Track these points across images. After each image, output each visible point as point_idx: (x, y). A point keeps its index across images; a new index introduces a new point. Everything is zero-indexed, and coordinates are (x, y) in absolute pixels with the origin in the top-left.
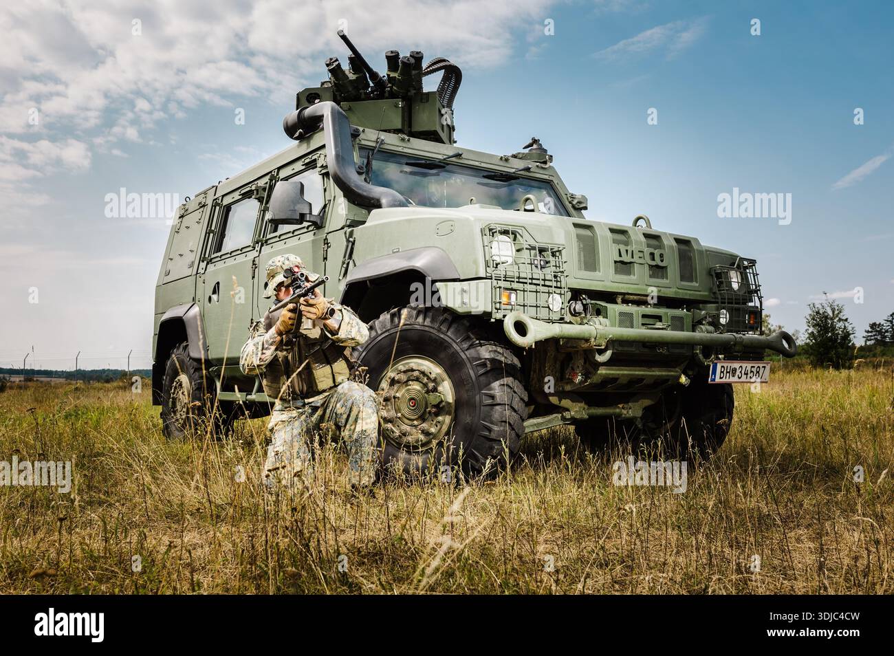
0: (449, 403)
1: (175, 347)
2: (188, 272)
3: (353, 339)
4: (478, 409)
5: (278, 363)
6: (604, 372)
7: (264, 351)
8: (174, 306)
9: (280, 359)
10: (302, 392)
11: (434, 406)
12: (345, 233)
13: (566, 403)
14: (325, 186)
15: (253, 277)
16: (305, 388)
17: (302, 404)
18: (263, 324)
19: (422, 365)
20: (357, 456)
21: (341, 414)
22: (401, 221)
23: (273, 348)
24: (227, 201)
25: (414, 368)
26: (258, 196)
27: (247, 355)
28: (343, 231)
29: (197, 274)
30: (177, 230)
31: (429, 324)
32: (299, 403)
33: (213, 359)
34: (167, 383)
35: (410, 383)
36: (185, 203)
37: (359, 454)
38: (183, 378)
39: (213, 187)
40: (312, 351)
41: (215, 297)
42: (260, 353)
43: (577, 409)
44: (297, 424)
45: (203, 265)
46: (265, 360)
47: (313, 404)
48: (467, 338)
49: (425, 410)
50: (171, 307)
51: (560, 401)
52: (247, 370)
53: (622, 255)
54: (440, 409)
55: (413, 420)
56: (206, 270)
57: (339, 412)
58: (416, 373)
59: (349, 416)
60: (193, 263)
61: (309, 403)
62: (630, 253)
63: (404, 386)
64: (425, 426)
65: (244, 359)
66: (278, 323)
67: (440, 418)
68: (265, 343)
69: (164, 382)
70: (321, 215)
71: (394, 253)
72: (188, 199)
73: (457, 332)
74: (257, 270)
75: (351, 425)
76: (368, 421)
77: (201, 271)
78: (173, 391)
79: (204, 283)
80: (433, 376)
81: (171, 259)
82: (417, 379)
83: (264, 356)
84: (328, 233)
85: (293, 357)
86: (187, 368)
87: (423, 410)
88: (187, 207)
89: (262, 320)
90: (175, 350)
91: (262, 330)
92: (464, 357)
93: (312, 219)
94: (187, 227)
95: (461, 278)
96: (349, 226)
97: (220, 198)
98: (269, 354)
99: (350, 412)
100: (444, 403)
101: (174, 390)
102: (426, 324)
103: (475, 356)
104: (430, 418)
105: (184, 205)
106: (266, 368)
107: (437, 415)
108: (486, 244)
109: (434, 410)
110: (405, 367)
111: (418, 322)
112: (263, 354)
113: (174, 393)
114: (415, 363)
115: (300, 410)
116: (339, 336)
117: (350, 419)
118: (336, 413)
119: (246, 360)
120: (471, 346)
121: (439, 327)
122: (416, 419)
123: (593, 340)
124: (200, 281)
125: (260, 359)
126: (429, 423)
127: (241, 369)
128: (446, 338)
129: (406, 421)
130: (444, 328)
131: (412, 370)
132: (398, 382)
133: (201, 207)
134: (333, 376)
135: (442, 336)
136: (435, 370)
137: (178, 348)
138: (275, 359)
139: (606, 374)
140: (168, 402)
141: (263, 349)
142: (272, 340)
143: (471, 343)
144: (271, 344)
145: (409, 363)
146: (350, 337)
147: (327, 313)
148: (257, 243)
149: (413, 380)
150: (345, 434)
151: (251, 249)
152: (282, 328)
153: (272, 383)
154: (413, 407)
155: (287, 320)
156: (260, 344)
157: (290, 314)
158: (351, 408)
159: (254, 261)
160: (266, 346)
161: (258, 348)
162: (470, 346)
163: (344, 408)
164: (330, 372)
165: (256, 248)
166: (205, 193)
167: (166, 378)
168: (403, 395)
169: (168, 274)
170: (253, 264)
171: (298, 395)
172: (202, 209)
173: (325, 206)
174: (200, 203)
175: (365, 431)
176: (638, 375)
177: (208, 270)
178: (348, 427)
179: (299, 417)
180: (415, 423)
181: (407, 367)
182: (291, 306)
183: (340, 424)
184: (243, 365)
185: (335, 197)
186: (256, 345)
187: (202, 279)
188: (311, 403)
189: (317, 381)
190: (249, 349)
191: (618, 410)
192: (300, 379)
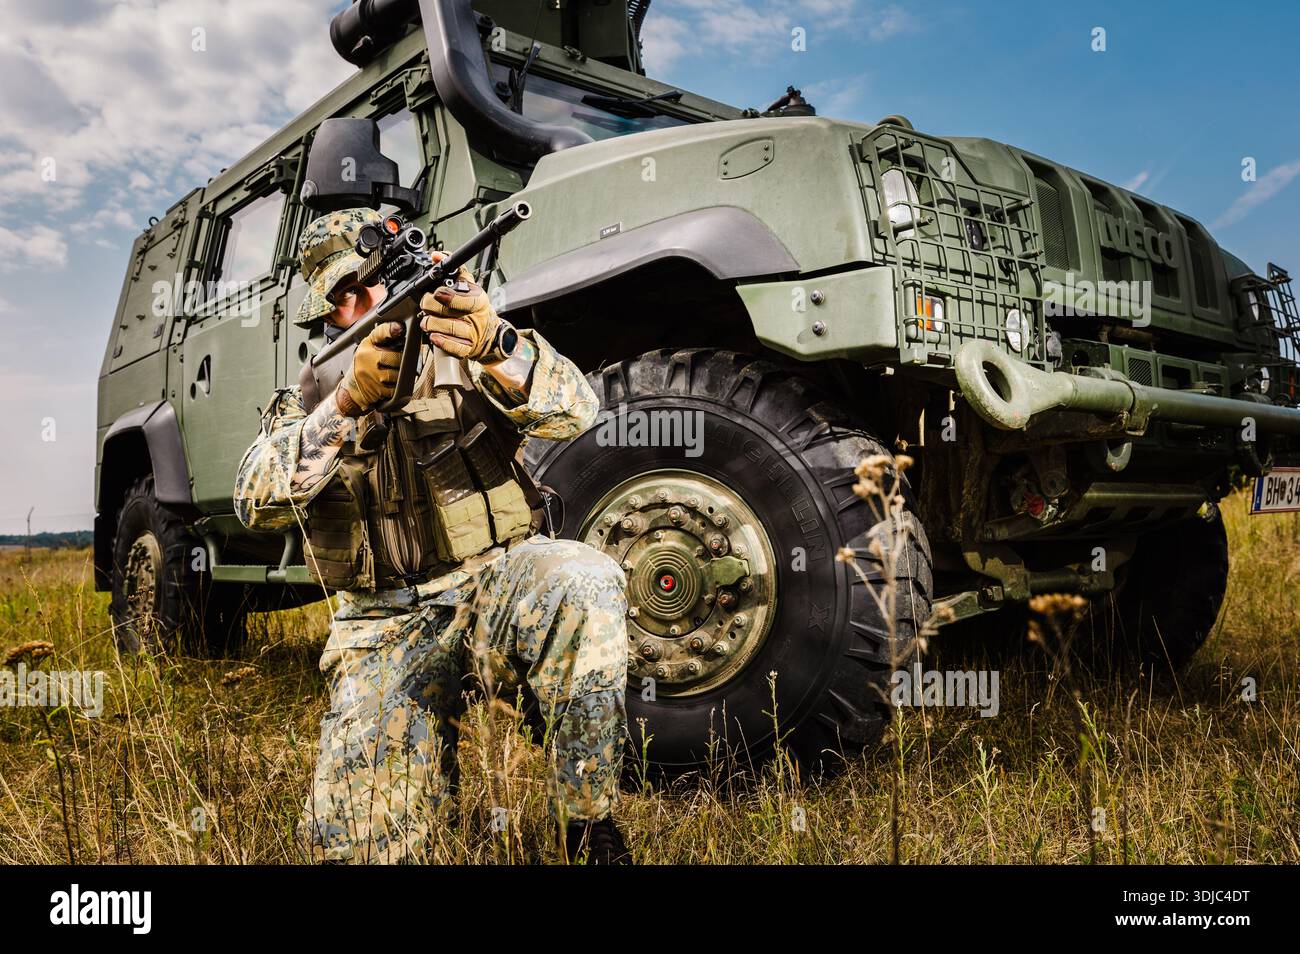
0: (761, 579)
1: (131, 485)
2: (154, 345)
3: (565, 415)
4: (841, 592)
5: (342, 493)
6: (1095, 494)
7: (304, 462)
8: (132, 409)
9: (348, 483)
10: (409, 567)
11: (726, 588)
12: (478, 216)
13: (994, 566)
14: (426, 130)
15: (276, 338)
16: (418, 556)
17: (409, 600)
18: (298, 395)
19: (690, 491)
20: (578, 744)
21: (530, 630)
22: (618, 164)
23: (331, 451)
24: (222, 208)
25: (670, 499)
26: (282, 179)
27: (255, 475)
28: (472, 212)
29: (169, 345)
30: (135, 275)
31: (704, 393)
32: (402, 598)
33: (201, 503)
34: (119, 551)
35: (661, 534)
36: (149, 227)
37: (584, 738)
38: (149, 541)
39: (198, 189)
40: (434, 455)
41: (202, 386)
42: (292, 467)
43: (1014, 580)
44: (398, 653)
45: (180, 327)
46: (305, 486)
47: (440, 601)
48: (807, 423)
49: (700, 599)
50: (123, 413)
51: (984, 561)
52: (254, 516)
53: (1113, 237)
54: (740, 594)
55: (668, 623)
56: (185, 336)
57: (524, 624)
58: (676, 512)
59: (552, 632)
60: (162, 328)
61: (428, 597)
62: (1122, 233)
63: (643, 541)
64: (702, 636)
65: (246, 484)
66: (345, 383)
67: (742, 617)
68: (306, 439)
69: (114, 550)
70: (419, 188)
71: (603, 237)
72: (154, 222)
73: (776, 406)
74: (283, 323)
75: (560, 659)
76: (609, 645)
77: (176, 340)
78: (129, 565)
79: (182, 361)
80: (718, 519)
81: (125, 328)
82: (677, 526)
83: (303, 475)
84: (435, 223)
85: (382, 474)
86: (154, 521)
87: (694, 598)
88: (152, 234)
89: (295, 387)
90: (133, 491)
91: (293, 409)
92: (797, 466)
93: (400, 196)
94: (153, 268)
95: (804, 269)
96: (484, 202)
97: (211, 205)
98: (317, 472)
99: (556, 622)
100: (749, 581)
101: (133, 564)
102: (695, 393)
103: (827, 465)
104: (714, 617)
105: (148, 232)
106: (307, 508)
107: (732, 608)
108: (866, 183)
109: (726, 598)
110: (644, 497)
111: (677, 391)
112: (300, 469)
113: (132, 569)
114: (669, 487)
115: (406, 617)
116: (530, 405)
117: (556, 642)
118: (515, 628)
119: (251, 486)
120: (816, 441)
121: (730, 399)
122: (677, 621)
123: (1126, 414)
124: (174, 358)
125: (293, 484)
126: (712, 629)
127: (238, 514)
128: (750, 425)
129: (653, 626)
130: (743, 399)
131: (665, 504)
132: (630, 533)
133: (176, 228)
134: (491, 519)
135: (739, 421)
136: (719, 500)
137: (138, 487)
138: (335, 485)
139: (1098, 498)
140: (122, 585)
141: (300, 455)
142: (326, 431)
143: (813, 434)
144: (325, 443)
145: (657, 487)
146: (557, 409)
147: (495, 344)
148: (281, 266)
149: (665, 528)
150: (542, 682)
151: (271, 283)
152: (357, 396)
153: (328, 548)
154: (668, 590)
155: (372, 369)
156: (293, 441)
157: (380, 355)
158: (559, 612)
159: (277, 305)
160: (309, 447)
161: (285, 453)
162: (814, 439)
163: (538, 613)
164: (483, 509)
165: (281, 281)
166: (184, 203)
167: (118, 541)
168: (642, 563)
169: (118, 353)
170: (276, 312)
171: (399, 576)
172: (178, 232)
173: (426, 171)
174: (175, 222)
175: (601, 673)
176: (1146, 500)
177: (189, 336)
178: (549, 662)
179: (403, 636)
180: (676, 629)
181: (650, 498)
182: (384, 330)
183: (526, 656)
184: (244, 502)
185: (448, 147)
186: (281, 445)
187: (177, 356)
188: (435, 596)
189: (450, 535)
190: (261, 455)
191: (1072, 577)
192: (401, 531)
